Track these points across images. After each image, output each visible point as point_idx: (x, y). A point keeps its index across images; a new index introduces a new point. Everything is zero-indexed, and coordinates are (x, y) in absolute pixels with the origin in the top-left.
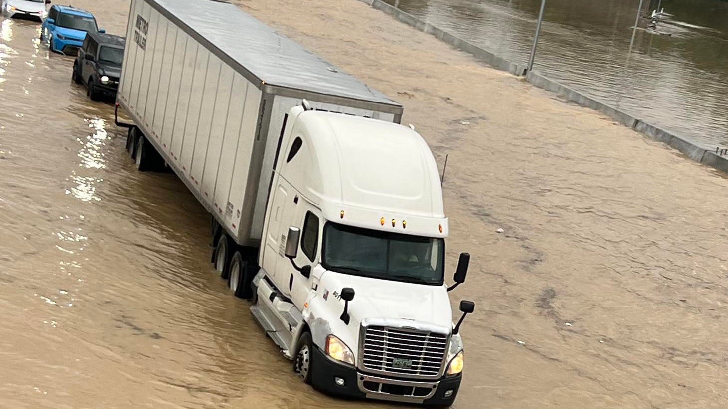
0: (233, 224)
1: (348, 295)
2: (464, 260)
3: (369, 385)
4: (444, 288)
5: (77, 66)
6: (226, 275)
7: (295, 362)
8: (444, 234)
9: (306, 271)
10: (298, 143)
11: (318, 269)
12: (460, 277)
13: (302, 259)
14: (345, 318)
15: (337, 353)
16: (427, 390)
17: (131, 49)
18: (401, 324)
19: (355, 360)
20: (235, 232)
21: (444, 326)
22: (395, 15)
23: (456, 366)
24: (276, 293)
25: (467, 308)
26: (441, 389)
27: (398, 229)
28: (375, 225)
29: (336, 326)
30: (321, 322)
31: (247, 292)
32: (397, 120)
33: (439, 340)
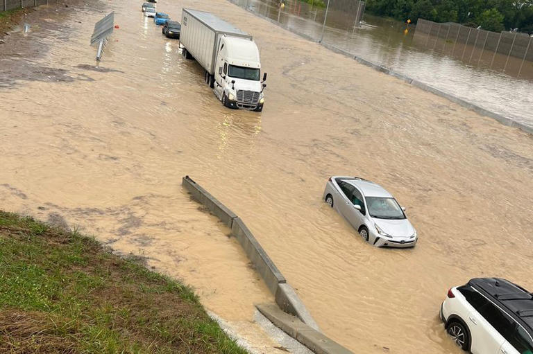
0: (209, 69)
1: (233, 82)
2: (265, 75)
3: (239, 105)
4: (259, 82)
5: (163, 30)
6: (208, 83)
7: (222, 101)
8: (260, 67)
9: (224, 78)
10: (223, 45)
11: (227, 77)
12: (264, 79)
13: (223, 75)
14: (233, 88)
15: (231, 98)
16: (254, 107)
17: (183, 26)
18: (246, 90)
19: (236, 99)
20: (210, 71)
21: (259, 90)
22: (278, 25)
23: (262, 101)
24: (219, 85)
25: (264, 86)
26: (258, 107)
27: (247, 66)
28: (241, 65)
29: (231, 91)
30: (228, 90)
31: (212, 86)
32: (251, 40)
33: (257, 94)
